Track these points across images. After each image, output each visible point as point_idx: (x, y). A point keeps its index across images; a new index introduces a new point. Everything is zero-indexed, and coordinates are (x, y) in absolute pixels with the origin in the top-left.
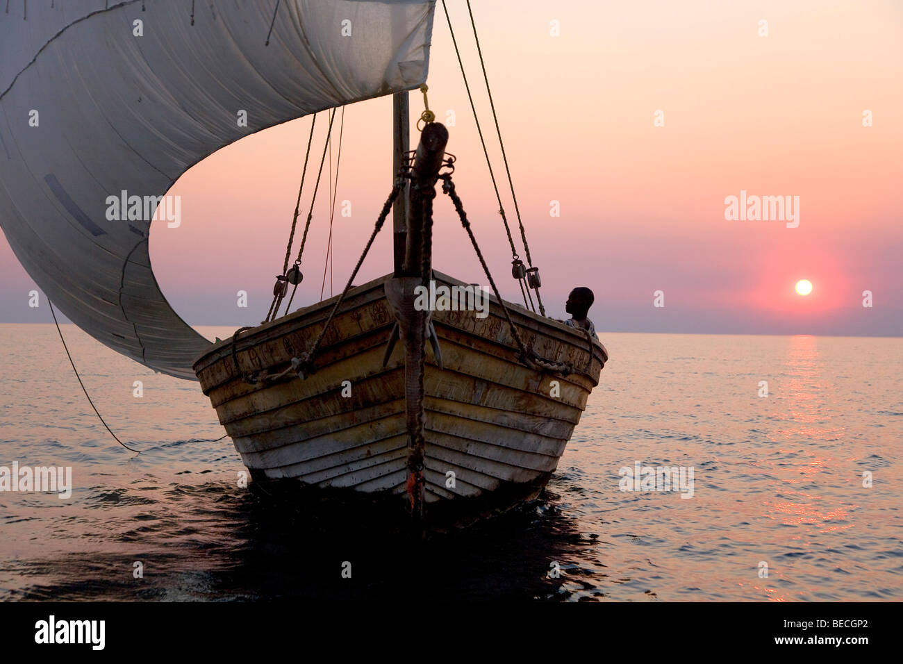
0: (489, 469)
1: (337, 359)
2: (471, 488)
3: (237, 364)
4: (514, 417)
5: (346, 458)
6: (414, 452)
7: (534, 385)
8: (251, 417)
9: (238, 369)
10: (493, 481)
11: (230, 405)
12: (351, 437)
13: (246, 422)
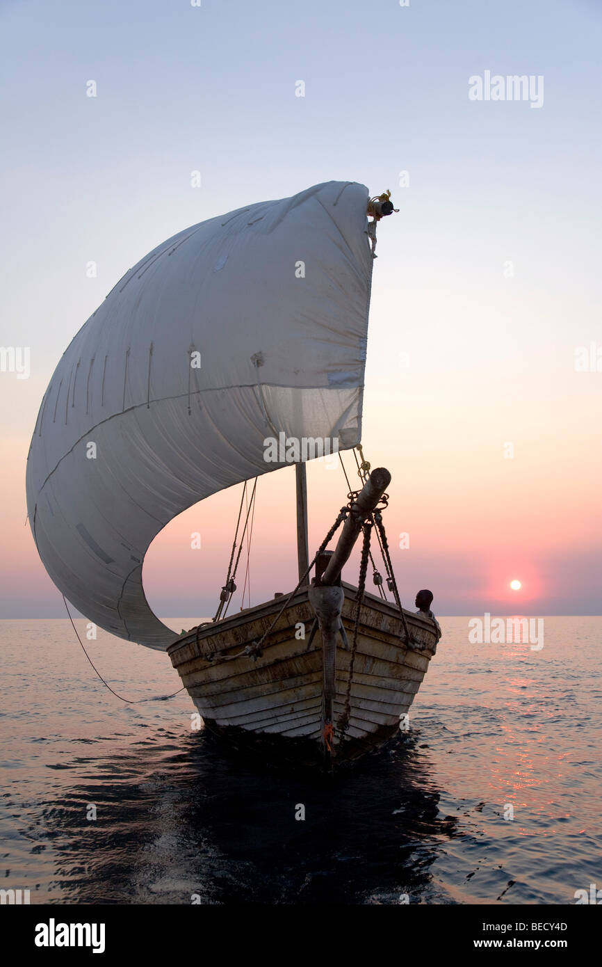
0: (372, 718)
1: (271, 644)
2: (361, 732)
3: (199, 647)
4: (389, 681)
5: (277, 712)
6: (342, 717)
7: (402, 658)
8: (208, 684)
9: (200, 652)
10: (374, 725)
11: (193, 675)
12: (279, 698)
13: (203, 687)
